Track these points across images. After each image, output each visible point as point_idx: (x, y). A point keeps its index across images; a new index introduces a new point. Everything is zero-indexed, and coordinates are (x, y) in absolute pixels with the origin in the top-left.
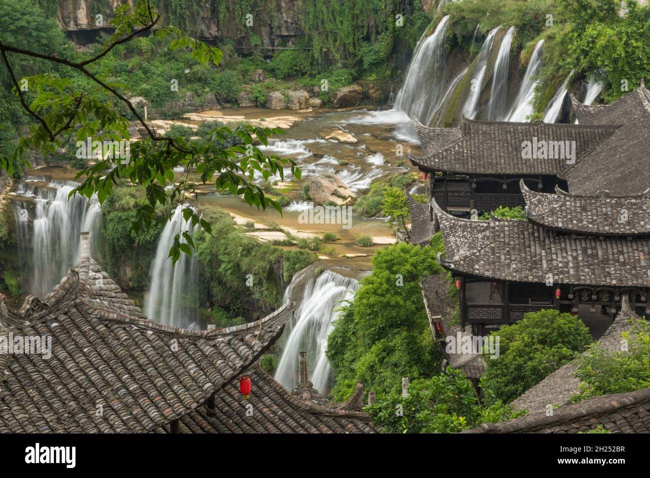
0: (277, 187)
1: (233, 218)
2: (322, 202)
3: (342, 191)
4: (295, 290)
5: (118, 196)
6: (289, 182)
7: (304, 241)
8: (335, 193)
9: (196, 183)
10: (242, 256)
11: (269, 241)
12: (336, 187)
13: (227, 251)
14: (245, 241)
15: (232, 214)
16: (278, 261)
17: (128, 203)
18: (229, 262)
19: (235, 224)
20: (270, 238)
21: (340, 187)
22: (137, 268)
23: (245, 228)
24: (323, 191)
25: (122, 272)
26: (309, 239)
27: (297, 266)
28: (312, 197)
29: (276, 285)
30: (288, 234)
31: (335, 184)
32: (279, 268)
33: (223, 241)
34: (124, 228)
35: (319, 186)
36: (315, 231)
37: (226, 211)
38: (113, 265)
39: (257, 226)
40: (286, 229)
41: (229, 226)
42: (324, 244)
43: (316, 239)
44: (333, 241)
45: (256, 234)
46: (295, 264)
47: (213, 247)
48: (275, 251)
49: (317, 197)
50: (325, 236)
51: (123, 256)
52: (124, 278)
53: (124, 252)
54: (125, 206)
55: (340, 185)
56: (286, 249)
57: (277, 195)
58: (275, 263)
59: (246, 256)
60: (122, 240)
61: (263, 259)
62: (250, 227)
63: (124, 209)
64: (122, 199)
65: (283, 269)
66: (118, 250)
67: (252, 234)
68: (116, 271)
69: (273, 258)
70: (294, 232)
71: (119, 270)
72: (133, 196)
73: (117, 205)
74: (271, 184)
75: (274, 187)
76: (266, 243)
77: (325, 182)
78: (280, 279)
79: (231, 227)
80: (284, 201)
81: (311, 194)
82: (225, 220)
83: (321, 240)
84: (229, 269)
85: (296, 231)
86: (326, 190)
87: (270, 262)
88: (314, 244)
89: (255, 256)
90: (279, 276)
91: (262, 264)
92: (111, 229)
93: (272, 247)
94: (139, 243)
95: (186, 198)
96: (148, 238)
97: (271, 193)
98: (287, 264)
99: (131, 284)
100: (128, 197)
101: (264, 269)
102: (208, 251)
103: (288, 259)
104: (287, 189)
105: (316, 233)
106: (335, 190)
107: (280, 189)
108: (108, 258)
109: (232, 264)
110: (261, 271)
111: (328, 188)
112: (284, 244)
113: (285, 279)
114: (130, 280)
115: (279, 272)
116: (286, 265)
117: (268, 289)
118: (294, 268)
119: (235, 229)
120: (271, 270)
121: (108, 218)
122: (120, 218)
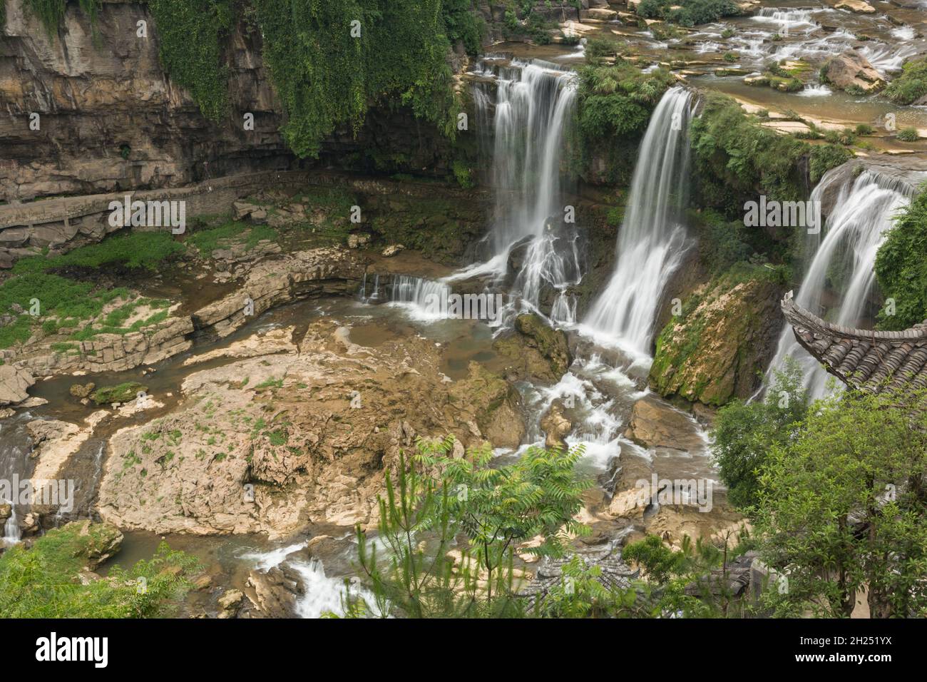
0: (786, 67)
1: (740, 105)
2: (843, 85)
3: (868, 72)
4: (828, 192)
5: (598, 78)
6: (798, 61)
7: (834, 133)
8: (860, 76)
9: (687, 63)
10: (756, 150)
11: (790, 134)
12: (861, 68)
13: (737, 145)
14: (762, 133)
15: (738, 101)
16: (803, 158)
17: (609, 86)
18: (740, 158)
19: (745, 112)
20: (790, 130)
21: (866, 67)
22: (612, 160)
23: (758, 117)
24: (846, 72)
25: (594, 166)
26: (839, 131)
27: (828, 164)
28: (831, 80)
29: (798, 185)
30: (811, 125)
31: (860, 64)
32: (803, 166)
33: (731, 133)
34: (604, 114)
35: (840, 66)
36: (842, 121)
37: (730, 97)
38: (584, 157)
39: (772, 115)
40: (807, 118)
41: (738, 114)
42: (858, 138)
43: (847, 132)
44: (868, 133)
45: (772, 124)
46: (825, 161)
47: (718, 140)
48: (799, 145)
49: (838, 80)
50: (858, 128)
51: (597, 146)
52: (596, 172)
53: (598, 142)
54: (606, 89)
55: (866, 65)
56: (811, 143)
57: (788, 77)
58: (799, 160)
59: (761, 150)
60: (601, 129)
61: (784, 154)
62: (764, 116)
63: (603, 93)
64: (602, 81)
65: (809, 167)
66: (591, 140)
67: (767, 124)
68: (588, 163)
69: (796, 153)
70: (818, 123)
71: (591, 163)
72: (614, 77)
73: (596, 88)
74: (778, 64)
75: (782, 67)
76: (785, 135)
77: (848, 62)
78: (803, 178)
79: (740, 116)
80: (797, 85)
81: (830, 76)
82: (731, 107)
83: (854, 133)
84: (739, 165)
85: (820, 121)
86: (849, 71)
87: (793, 159)
88: (846, 137)
89: (774, 150)
90: (804, 175)
91: (783, 160)
92: (589, 116)
93: (796, 141)
94: (620, 132)
95: (677, 81)
96: (632, 126)
97: (779, 75)
98: (816, 161)
99: (603, 179)
100: (609, 78)
101: (784, 166)
102: (713, 144)
103: (817, 156)
104: (798, 70)
105: (845, 124)
106: (861, 72)
107: (789, 70)
108: (580, 149)
109: (744, 159)
110: (781, 168)
111: (851, 68)
112: (808, 137)
113: (812, 178)
114: (603, 174)
115: (803, 170)
116: (813, 162)
117: (787, 189)
118: (824, 166)
119: (745, 119)
120: (794, 168)
121: (586, 103)
122: (600, 103)
